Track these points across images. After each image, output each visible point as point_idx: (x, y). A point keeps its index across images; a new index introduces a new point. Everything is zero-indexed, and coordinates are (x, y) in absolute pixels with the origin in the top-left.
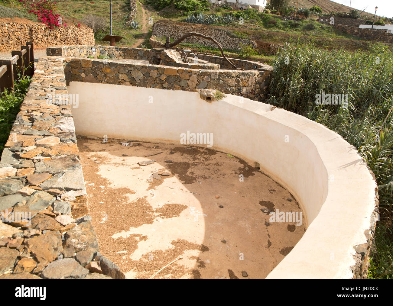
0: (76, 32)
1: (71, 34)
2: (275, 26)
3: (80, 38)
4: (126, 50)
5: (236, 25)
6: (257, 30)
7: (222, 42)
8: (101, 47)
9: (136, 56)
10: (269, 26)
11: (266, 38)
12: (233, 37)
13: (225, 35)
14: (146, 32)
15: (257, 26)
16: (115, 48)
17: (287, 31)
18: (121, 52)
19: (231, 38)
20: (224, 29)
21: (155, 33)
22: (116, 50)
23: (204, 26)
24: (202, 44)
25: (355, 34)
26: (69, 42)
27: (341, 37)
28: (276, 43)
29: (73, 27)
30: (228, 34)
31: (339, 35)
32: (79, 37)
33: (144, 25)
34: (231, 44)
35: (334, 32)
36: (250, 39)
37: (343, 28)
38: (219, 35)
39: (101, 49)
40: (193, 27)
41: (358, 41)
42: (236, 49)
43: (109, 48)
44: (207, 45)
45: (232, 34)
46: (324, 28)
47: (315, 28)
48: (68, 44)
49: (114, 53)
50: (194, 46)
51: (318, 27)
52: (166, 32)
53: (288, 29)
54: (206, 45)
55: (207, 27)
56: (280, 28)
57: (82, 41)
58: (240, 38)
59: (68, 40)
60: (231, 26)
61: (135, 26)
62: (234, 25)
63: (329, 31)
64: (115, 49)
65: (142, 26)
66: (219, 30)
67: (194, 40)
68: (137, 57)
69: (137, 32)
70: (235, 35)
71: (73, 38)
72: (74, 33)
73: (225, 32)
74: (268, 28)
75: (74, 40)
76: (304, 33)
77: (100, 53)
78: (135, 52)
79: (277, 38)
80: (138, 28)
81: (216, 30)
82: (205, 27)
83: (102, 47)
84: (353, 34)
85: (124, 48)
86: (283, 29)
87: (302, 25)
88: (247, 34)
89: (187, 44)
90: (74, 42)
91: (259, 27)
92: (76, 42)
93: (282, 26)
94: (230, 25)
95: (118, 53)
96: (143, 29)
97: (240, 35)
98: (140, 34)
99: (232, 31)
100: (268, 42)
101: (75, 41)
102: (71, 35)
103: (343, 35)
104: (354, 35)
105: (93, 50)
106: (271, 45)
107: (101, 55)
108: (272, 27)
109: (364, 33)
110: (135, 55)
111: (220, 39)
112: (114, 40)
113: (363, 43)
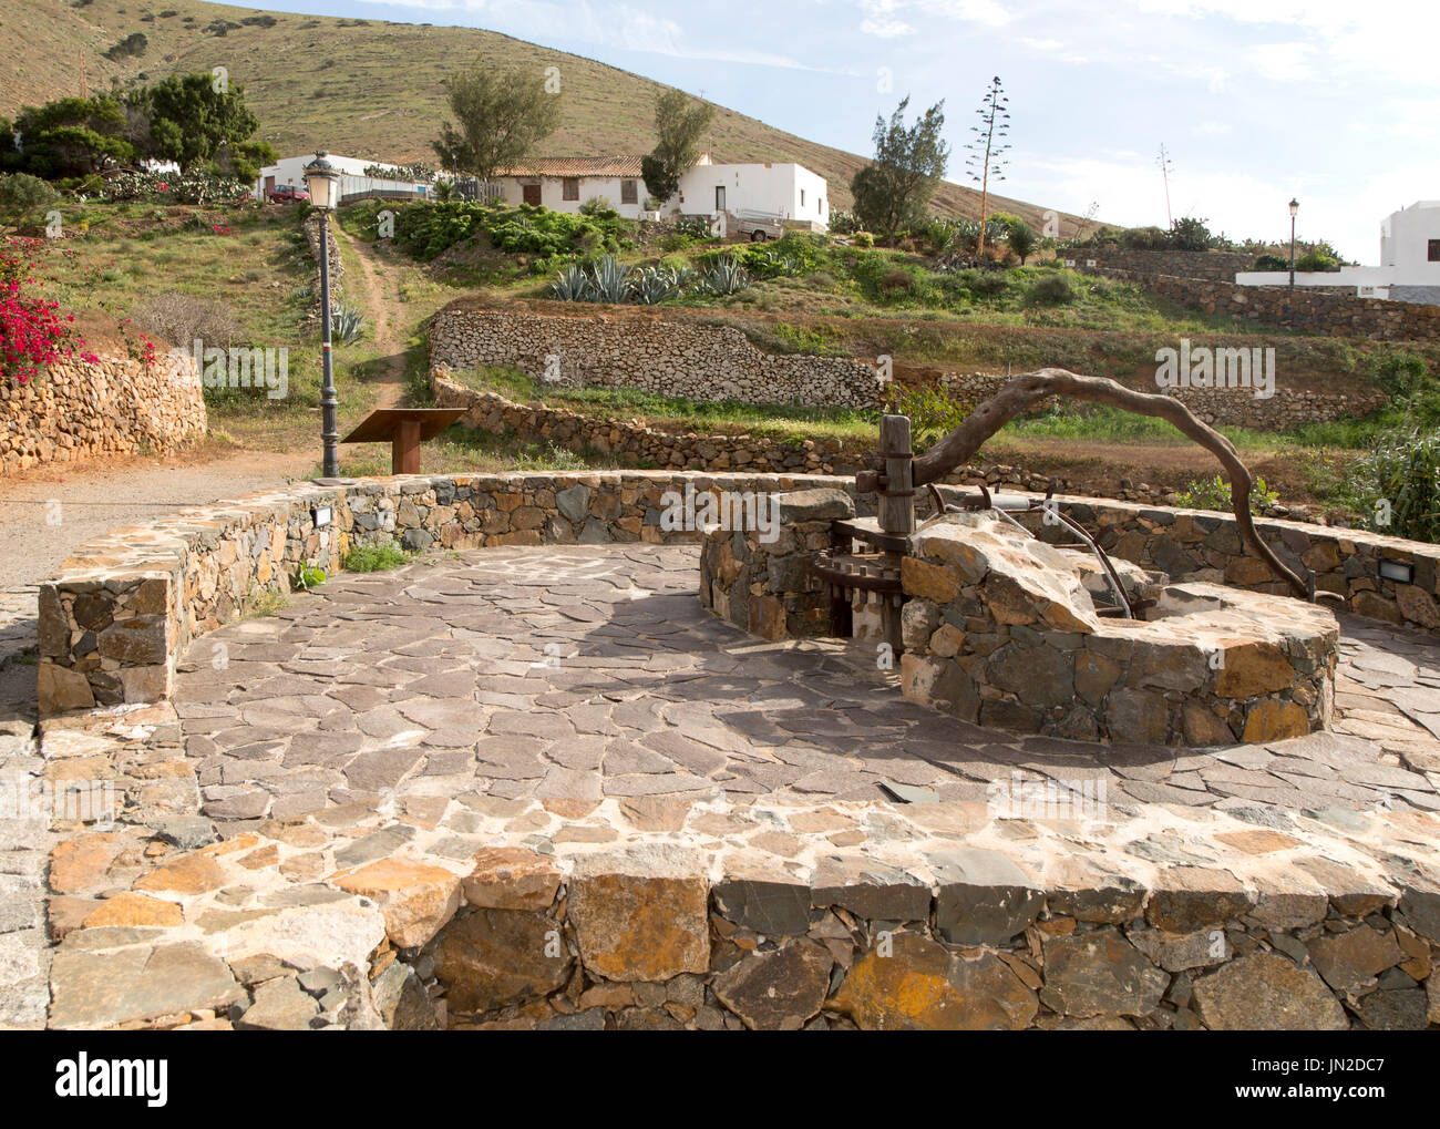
0: (127, 378)
1: (103, 394)
2: (912, 295)
3: (144, 407)
4: (490, 492)
5: (759, 301)
6: (847, 315)
7: (734, 374)
8: (357, 492)
9: (547, 525)
10: (889, 297)
11: (914, 349)
12: (776, 349)
13: (743, 345)
14: (395, 350)
15: (842, 298)
16: (435, 487)
17: (966, 312)
18: (466, 508)
19: (771, 357)
20: (732, 318)
21: (445, 355)
22: (439, 501)
23: (649, 312)
24: (650, 387)
25: (1240, 313)
26: (95, 435)
27: (1190, 324)
28: (959, 366)
29: (111, 355)
30: (754, 339)
31: (1179, 317)
32: (142, 404)
33: (382, 322)
34: (775, 380)
35: (1151, 306)
36: (849, 357)
37: (1185, 290)
38: (716, 346)
39: (360, 503)
40: (604, 317)
41: (1291, 339)
42: (796, 401)
43: (403, 493)
44: (674, 390)
45: (773, 339)
46: (1108, 293)
47: (1072, 295)
48: (93, 442)
49: (430, 521)
50: (620, 401)
51: (1085, 289)
52: (492, 348)
53: (965, 304)
54: (666, 392)
55: (660, 316)
56: (932, 302)
57: (156, 420)
58: (806, 353)
59: (94, 423)
60: (739, 305)
61: (350, 330)
62: (751, 301)
63: (1129, 304)
64: (433, 494)
65: (372, 325)
66: (717, 326)
67: (616, 372)
68: (557, 530)
69: (360, 354)
70: (784, 343)
71: (114, 412)
72: (115, 384)
73: (742, 331)
74: (884, 305)
75: (121, 421)
76: (1038, 318)
77: (356, 529)
78: (543, 495)
79: (961, 344)
80: (360, 335)
81: (705, 324)
82: (655, 317)
83: (367, 493)
84: (1230, 312)
85: (483, 483)
86: (947, 304)
87: (1018, 288)
88: (831, 333)
89: (590, 392)
90: (118, 427)
91: (848, 302)
92: (126, 431)
93: (940, 294)
94: (734, 301)
95: (446, 515)
96: (378, 339)
97: (803, 343)
98: (375, 362)
99: (767, 326)
100: (928, 364)
101: (124, 422)
102: (105, 398)
103: (1193, 318)
104: (1235, 316)
105: (319, 523)
106: (944, 378)
107: (359, 540)
108: (899, 299)
109: (1274, 307)
110: (540, 520)
111: (726, 363)
112: (417, 432)
113: (1316, 348)
